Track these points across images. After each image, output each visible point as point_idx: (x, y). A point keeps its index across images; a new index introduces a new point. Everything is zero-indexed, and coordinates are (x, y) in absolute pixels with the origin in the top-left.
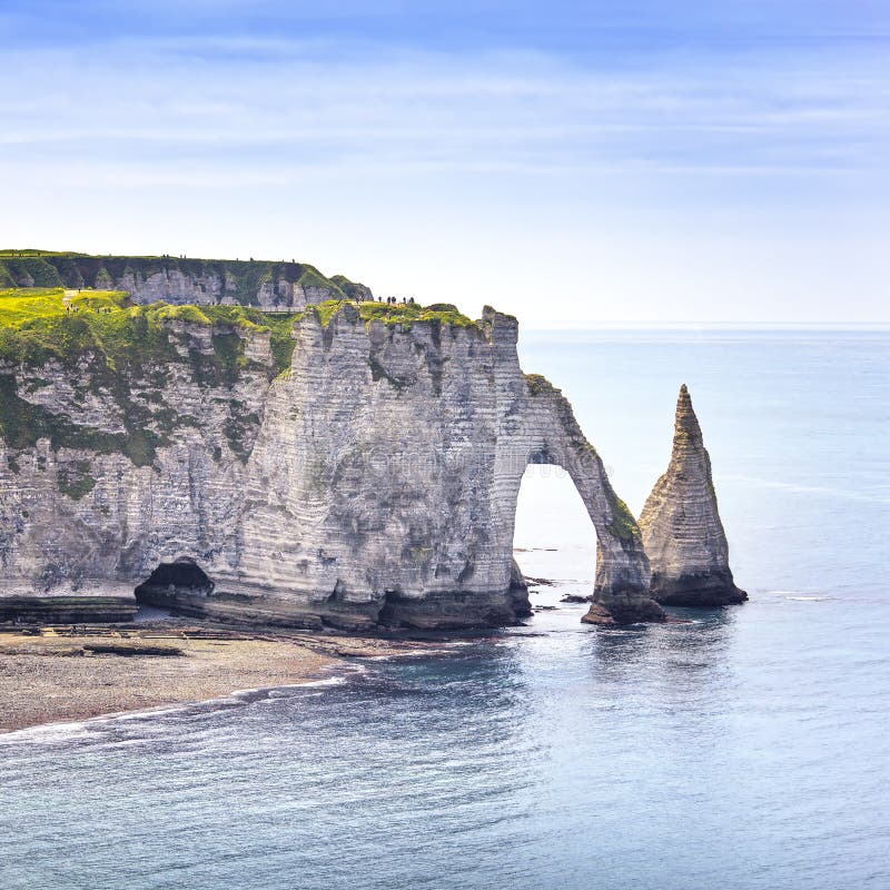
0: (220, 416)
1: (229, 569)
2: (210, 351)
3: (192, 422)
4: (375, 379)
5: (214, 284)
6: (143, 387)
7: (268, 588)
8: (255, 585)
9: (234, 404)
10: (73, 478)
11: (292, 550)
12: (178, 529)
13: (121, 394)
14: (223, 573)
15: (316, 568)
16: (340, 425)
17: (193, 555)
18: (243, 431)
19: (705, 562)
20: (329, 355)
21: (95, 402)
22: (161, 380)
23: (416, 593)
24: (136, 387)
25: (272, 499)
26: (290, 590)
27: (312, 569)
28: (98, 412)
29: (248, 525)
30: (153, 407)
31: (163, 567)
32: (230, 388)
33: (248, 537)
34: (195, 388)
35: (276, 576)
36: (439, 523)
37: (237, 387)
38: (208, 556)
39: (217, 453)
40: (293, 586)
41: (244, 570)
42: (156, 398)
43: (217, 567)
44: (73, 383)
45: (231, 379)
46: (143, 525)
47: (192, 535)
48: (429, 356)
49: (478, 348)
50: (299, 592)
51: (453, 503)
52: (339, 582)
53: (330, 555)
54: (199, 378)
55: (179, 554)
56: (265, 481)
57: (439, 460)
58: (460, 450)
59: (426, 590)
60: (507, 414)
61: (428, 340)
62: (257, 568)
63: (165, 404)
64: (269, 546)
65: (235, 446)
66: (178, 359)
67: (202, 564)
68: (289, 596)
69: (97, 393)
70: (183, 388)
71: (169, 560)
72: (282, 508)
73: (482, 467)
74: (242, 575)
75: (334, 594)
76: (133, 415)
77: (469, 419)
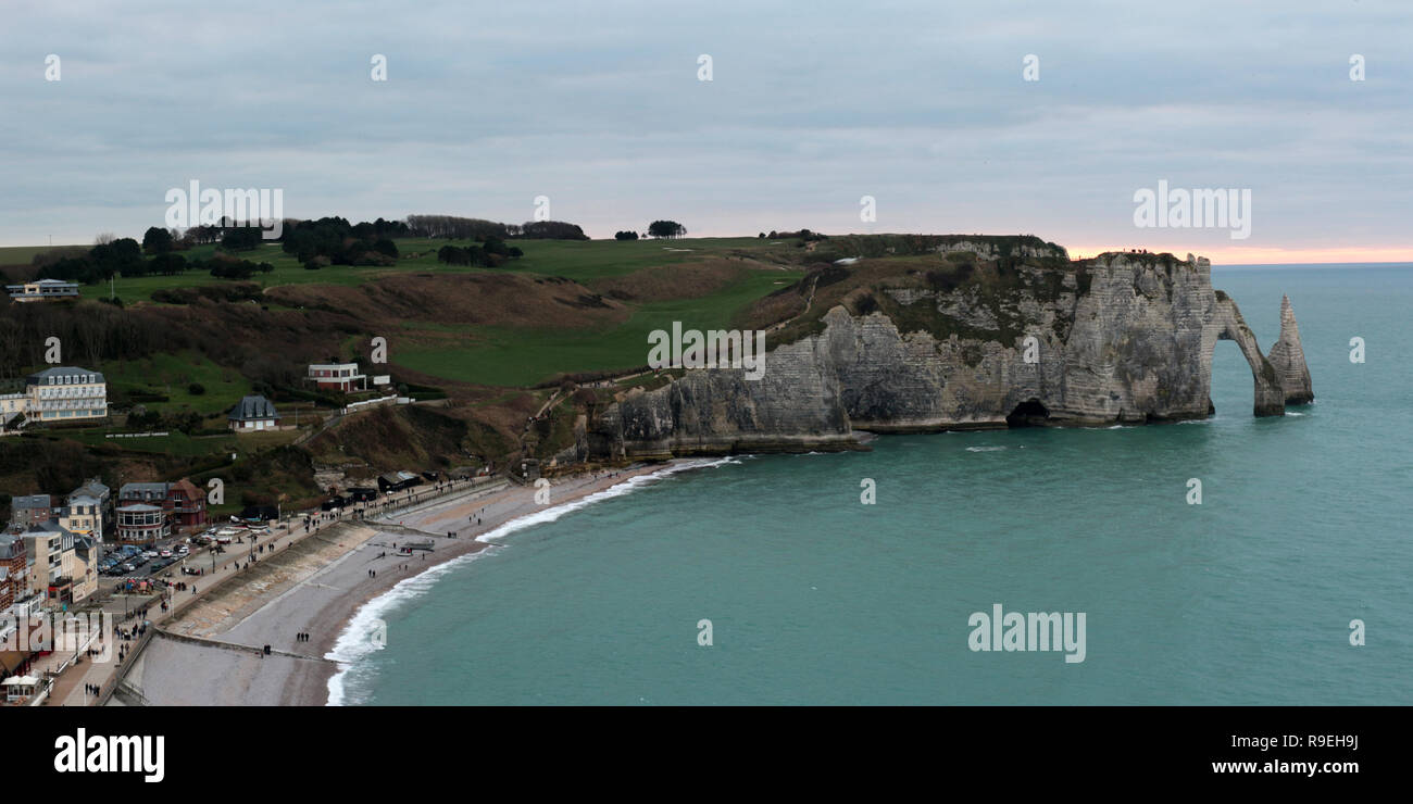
0: (1050, 317)
1: (1057, 404)
2: (1042, 282)
3: (1034, 322)
4: (1137, 294)
5: (987, 248)
6: (1006, 304)
7: (1082, 414)
8: (1073, 413)
9: (1058, 311)
10: (971, 355)
11: (1094, 393)
12: (1030, 383)
13: (995, 310)
14: (1055, 406)
15: (1109, 402)
16: (1119, 321)
17: (1038, 397)
18: (1063, 326)
19: (1302, 390)
20: (1112, 283)
21: (981, 313)
22: (1017, 299)
23: (1162, 414)
24: (1002, 303)
25: (1082, 363)
26: (1094, 415)
27: (1107, 403)
28: (983, 319)
29: (1069, 379)
30: (1013, 314)
31: (1021, 404)
32: (1055, 302)
33: (1069, 386)
34: (1036, 303)
35: (1085, 407)
36: (1173, 374)
37: (1058, 301)
38: (1046, 397)
39: (1049, 340)
40: (1096, 412)
41: (1067, 404)
42: (1014, 309)
43: (1051, 403)
44: (968, 302)
45: (1055, 298)
46: (1011, 382)
47: (1037, 386)
48: (1164, 281)
49: (1191, 277)
50: (1099, 416)
51: (1179, 364)
52: (1121, 409)
53: (1117, 394)
54: (1037, 297)
55: (1030, 397)
56: (1077, 355)
57: (1173, 339)
58: (1184, 332)
59: (1169, 412)
60: (1206, 312)
61: (1163, 272)
62: (1074, 403)
63: (1020, 312)
64: (1080, 391)
65: (1059, 335)
66: (1026, 287)
67: (1044, 402)
68: (1093, 418)
69: (982, 308)
70: (1029, 303)
71: (1025, 400)
72: (1089, 369)
73: (1194, 342)
74: (1065, 407)
75: (1119, 416)
76: (1003, 319)
77: (1187, 316)
